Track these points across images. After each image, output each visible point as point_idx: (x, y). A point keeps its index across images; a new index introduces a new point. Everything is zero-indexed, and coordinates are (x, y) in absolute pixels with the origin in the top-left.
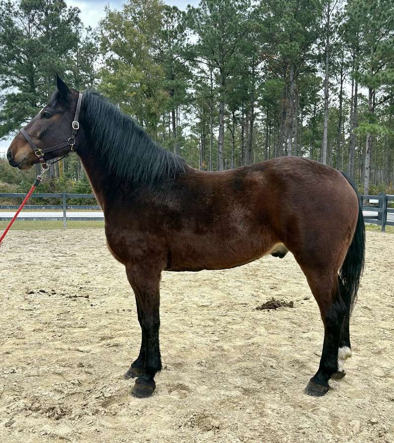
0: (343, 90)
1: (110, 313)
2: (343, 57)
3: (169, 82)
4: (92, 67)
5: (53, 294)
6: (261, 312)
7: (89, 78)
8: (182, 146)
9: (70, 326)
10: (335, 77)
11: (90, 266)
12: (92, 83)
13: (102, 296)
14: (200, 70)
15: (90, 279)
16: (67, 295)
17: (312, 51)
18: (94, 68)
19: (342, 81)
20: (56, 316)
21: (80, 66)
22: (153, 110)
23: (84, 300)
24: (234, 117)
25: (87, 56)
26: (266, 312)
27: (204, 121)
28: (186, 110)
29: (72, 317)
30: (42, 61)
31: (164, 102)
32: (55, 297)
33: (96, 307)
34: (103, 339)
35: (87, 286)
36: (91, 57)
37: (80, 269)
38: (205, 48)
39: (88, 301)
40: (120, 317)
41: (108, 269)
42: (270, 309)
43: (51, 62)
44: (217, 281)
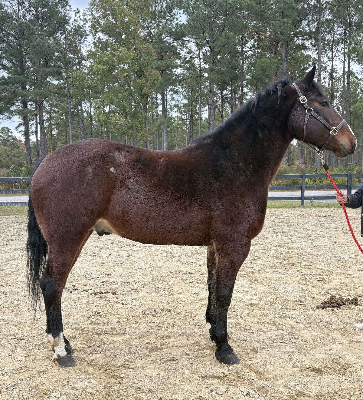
0: (333, 67)
1: (148, 314)
2: (334, 34)
3: (159, 63)
4: (80, 49)
5: (74, 290)
6: (324, 311)
7: (77, 61)
8: (169, 127)
9: (107, 333)
10: (326, 55)
11: (104, 255)
12: (80, 66)
13: (130, 291)
14: (188, 50)
15: (110, 271)
16: (90, 292)
17: (303, 28)
18: (81, 50)
19: (333, 58)
20: (86, 318)
21: (68, 48)
22: (145, 90)
23: (111, 296)
24: (222, 97)
25: (75, 39)
26: (331, 312)
27: (192, 102)
28: (173, 91)
29: (105, 320)
30: (32, 44)
31: (156, 82)
32: (78, 294)
33: (129, 306)
34: (152, 350)
35: (109, 279)
36: (79, 40)
37: (94, 258)
38: (195, 27)
39: (117, 298)
40: (162, 320)
41: (125, 259)
42: (334, 307)
43: (41, 44)
44: (252, 272)
